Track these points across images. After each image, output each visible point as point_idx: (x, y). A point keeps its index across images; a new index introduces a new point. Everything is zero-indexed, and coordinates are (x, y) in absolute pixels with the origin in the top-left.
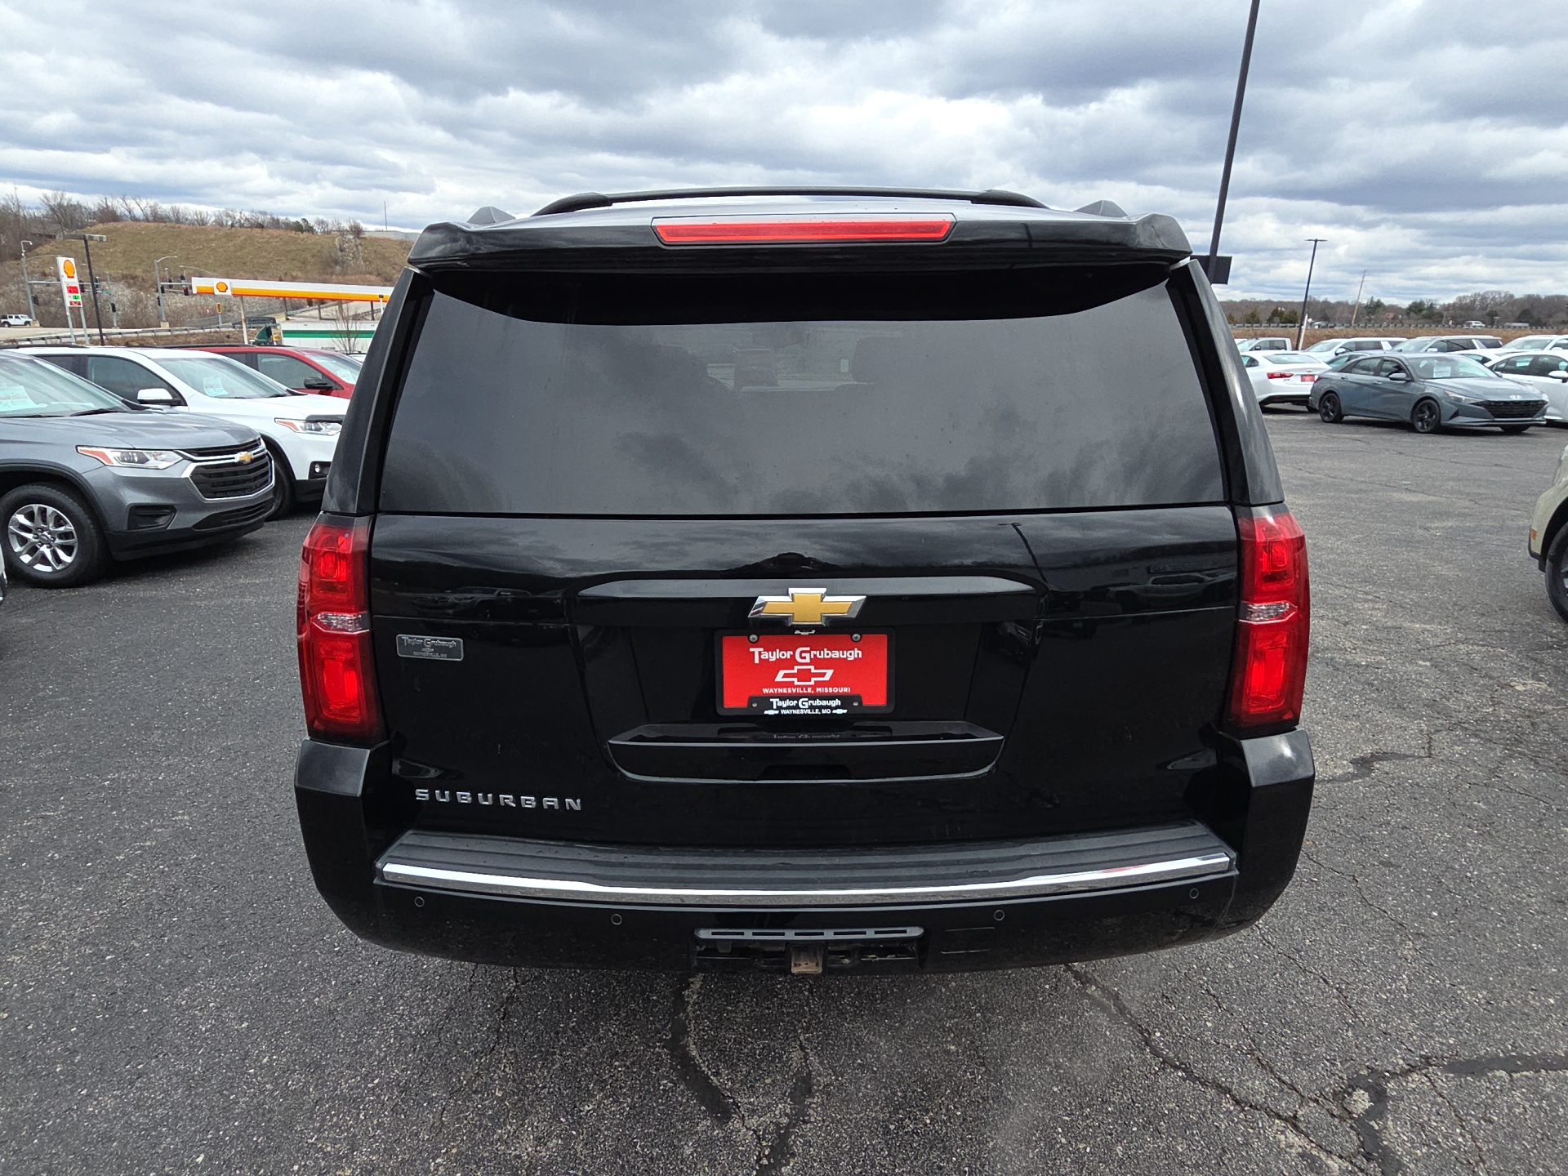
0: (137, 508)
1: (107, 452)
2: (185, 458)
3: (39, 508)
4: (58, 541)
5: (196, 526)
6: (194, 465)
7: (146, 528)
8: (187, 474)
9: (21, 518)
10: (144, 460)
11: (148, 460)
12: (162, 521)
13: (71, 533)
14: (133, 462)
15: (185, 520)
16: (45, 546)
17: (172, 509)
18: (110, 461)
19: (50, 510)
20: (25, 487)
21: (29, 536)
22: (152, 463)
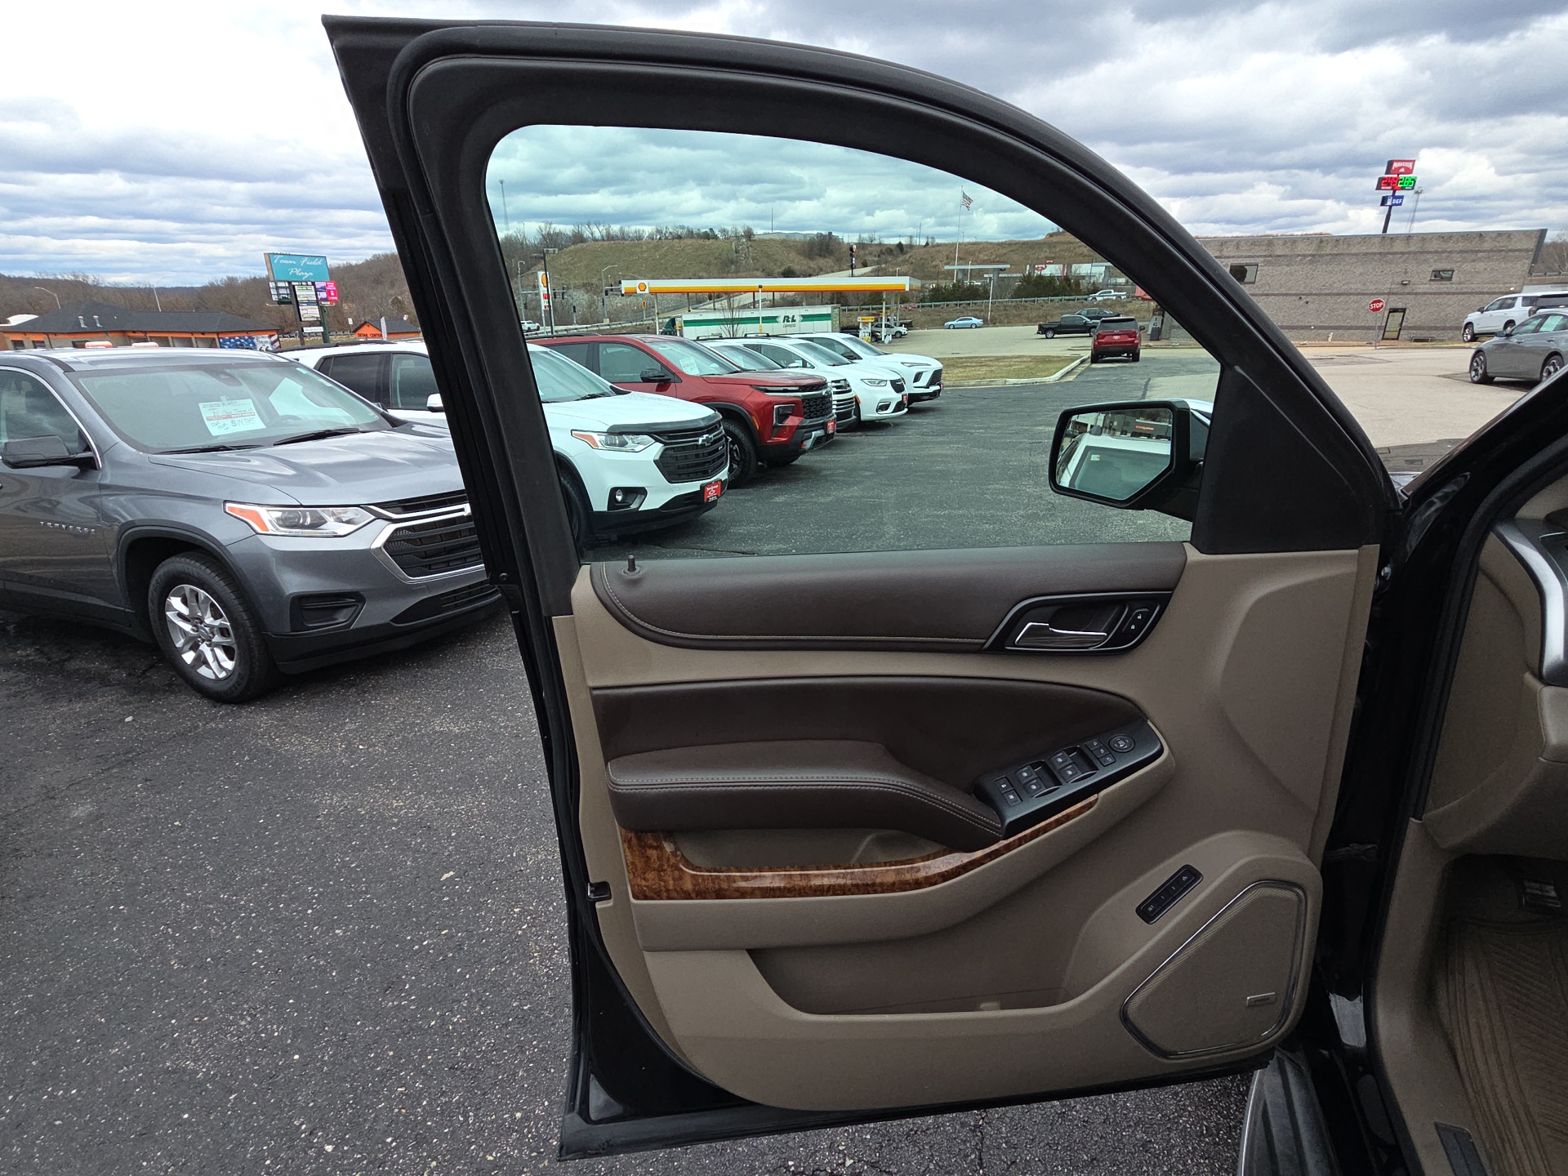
0: (301, 600)
1: (262, 511)
2: (379, 516)
3: (192, 590)
4: (217, 639)
5: (395, 620)
6: (391, 528)
7: (318, 627)
8: (379, 542)
9: (176, 602)
10: (317, 524)
11: (326, 522)
12: (342, 618)
13: (227, 629)
14: (303, 526)
15: (377, 613)
16: (204, 643)
17: (358, 598)
18: (263, 526)
19: (202, 593)
20: (173, 559)
21: (187, 627)
22: (331, 526)
